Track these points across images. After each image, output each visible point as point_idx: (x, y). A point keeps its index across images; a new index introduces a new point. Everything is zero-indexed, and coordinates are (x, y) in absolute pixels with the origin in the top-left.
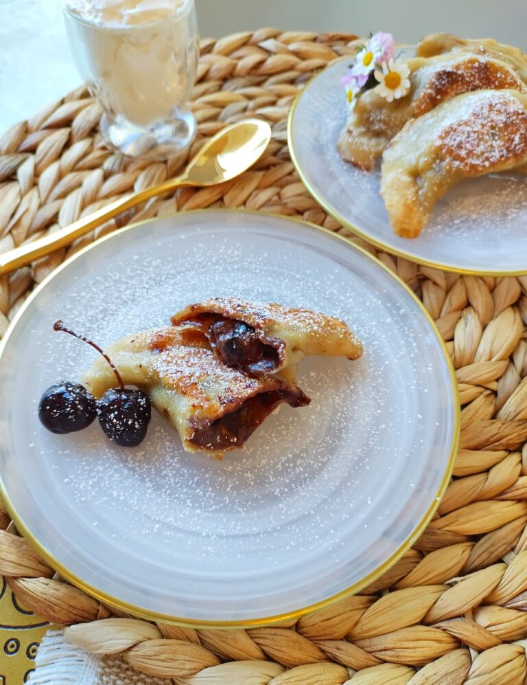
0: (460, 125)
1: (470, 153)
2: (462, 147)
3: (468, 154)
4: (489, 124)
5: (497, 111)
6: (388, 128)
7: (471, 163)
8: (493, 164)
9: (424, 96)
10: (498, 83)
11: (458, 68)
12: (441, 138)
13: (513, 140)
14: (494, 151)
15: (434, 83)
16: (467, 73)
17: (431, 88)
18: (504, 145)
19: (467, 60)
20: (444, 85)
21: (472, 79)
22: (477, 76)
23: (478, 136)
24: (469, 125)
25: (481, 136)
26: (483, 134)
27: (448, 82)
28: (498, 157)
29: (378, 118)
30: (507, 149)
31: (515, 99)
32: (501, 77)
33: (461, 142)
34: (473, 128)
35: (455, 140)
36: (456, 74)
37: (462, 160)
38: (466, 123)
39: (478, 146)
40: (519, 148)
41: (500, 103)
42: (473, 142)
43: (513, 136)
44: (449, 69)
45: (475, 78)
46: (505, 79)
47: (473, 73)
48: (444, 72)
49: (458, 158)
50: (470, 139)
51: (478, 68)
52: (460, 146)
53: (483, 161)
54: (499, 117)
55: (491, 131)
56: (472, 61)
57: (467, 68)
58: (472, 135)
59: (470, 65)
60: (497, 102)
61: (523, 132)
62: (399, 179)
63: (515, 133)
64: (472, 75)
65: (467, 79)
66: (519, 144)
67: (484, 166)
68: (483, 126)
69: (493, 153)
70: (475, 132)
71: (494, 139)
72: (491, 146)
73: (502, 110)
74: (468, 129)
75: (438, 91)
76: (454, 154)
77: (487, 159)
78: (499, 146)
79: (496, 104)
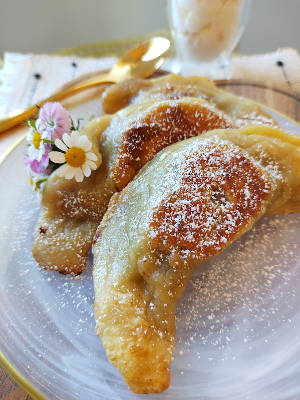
0: (172, 201)
1: (198, 234)
2: (186, 230)
3: (196, 236)
4: (209, 186)
5: (211, 166)
6: (91, 210)
7: (205, 246)
8: (230, 237)
9: (120, 163)
10: (199, 123)
11: (148, 121)
12: (155, 225)
13: (244, 196)
14: (227, 219)
15: (127, 145)
16: (162, 123)
17: (126, 152)
18: (235, 206)
19: (156, 109)
20: (139, 144)
21: (169, 127)
22: (173, 123)
23: (200, 207)
24: (185, 197)
25: (204, 206)
26: (205, 202)
27: (143, 140)
28: (234, 224)
29: (74, 202)
30: (241, 210)
31: (227, 142)
32: (200, 116)
33: (182, 224)
34: (190, 198)
35: (174, 223)
36: (149, 128)
37: (191, 246)
38: (181, 195)
39: (205, 220)
40: (254, 203)
41: (212, 155)
42: (197, 217)
43: (241, 190)
44: (139, 125)
45: (171, 126)
46: (205, 117)
47: (168, 121)
48: (135, 130)
49: (185, 245)
50: (192, 215)
51: (171, 115)
52: (182, 230)
53: (219, 239)
54: (217, 173)
55: (214, 193)
56: (162, 109)
57: (158, 118)
58: (193, 209)
59: (161, 114)
60: (208, 154)
61: (251, 181)
62: (116, 303)
63: (243, 187)
64: (167, 124)
65: (164, 129)
66: (252, 198)
67: (222, 244)
68: (202, 190)
69: (227, 222)
70: (194, 204)
71: (221, 203)
72: (221, 213)
73: (218, 163)
74: (185, 202)
75: (135, 153)
76: (178, 242)
77: (222, 233)
78: (230, 209)
79: (208, 158)
